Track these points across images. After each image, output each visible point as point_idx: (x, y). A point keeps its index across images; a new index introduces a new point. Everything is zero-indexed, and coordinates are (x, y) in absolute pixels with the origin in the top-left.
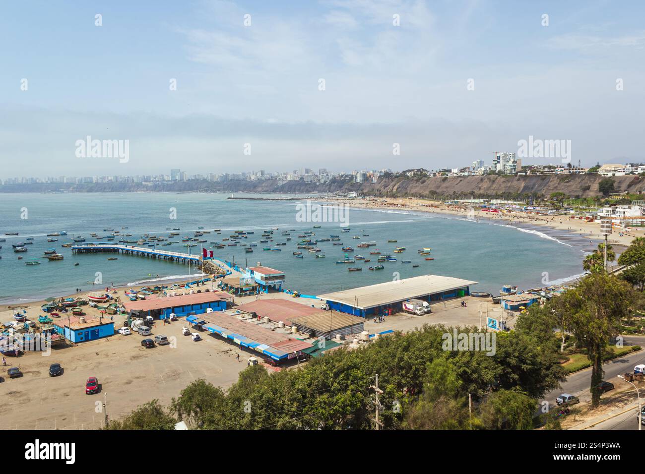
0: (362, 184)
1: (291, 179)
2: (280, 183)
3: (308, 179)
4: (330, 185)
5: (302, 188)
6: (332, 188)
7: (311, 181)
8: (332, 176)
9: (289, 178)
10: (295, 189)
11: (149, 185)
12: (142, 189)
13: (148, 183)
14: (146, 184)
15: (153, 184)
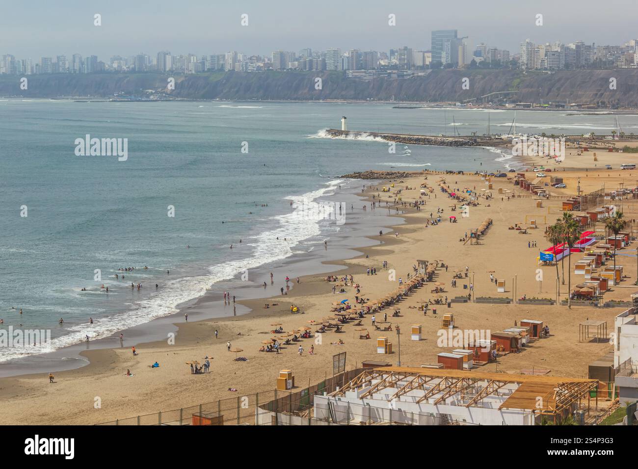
11: (365, 78)
12: (344, 93)
13: (363, 74)
14: (356, 77)
15: (375, 77)
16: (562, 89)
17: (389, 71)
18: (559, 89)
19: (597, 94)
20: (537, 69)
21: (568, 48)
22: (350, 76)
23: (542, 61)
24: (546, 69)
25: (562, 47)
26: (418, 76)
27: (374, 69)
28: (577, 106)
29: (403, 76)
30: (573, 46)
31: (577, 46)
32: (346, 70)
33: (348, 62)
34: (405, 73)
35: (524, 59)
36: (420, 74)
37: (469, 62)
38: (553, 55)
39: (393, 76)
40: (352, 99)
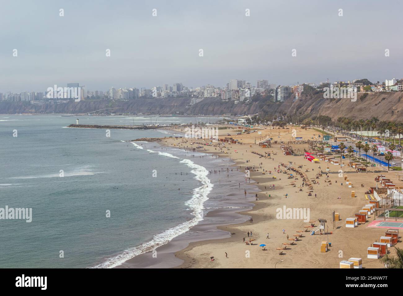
0: (283, 102)
1: (209, 96)
2: (194, 101)
3: (226, 96)
4: (250, 104)
5: (216, 108)
6: (252, 108)
7: (229, 99)
8: (254, 91)
9: (206, 95)
10: (207, 110)
11: (39, 104)
12: (30, 111)
13: (38, 102)
14: (35, 103)
15: (44, 103)
16: (133, 107)
17: (50, 101)
18: (132, 107)
19: (148, 109)
20: (118, 99)
21: (130, 90)
22: (32, 103)
23: (120, 95)
24: (122, 99)
25: (128, 90)
26: (63, 103)
27: (42, 100)
28: (143, 114)
29: (57, 103)
30: (132, 90)
31: (133, 90)
32: (30, 101)
33: (31, 97)
34: (57, 102)
35: (111, 95)
36: (64, 102)
37: (86, 96)
38: (125, 93)
39: (52, 103)
40: (35, 113)
